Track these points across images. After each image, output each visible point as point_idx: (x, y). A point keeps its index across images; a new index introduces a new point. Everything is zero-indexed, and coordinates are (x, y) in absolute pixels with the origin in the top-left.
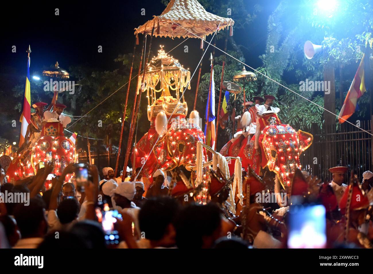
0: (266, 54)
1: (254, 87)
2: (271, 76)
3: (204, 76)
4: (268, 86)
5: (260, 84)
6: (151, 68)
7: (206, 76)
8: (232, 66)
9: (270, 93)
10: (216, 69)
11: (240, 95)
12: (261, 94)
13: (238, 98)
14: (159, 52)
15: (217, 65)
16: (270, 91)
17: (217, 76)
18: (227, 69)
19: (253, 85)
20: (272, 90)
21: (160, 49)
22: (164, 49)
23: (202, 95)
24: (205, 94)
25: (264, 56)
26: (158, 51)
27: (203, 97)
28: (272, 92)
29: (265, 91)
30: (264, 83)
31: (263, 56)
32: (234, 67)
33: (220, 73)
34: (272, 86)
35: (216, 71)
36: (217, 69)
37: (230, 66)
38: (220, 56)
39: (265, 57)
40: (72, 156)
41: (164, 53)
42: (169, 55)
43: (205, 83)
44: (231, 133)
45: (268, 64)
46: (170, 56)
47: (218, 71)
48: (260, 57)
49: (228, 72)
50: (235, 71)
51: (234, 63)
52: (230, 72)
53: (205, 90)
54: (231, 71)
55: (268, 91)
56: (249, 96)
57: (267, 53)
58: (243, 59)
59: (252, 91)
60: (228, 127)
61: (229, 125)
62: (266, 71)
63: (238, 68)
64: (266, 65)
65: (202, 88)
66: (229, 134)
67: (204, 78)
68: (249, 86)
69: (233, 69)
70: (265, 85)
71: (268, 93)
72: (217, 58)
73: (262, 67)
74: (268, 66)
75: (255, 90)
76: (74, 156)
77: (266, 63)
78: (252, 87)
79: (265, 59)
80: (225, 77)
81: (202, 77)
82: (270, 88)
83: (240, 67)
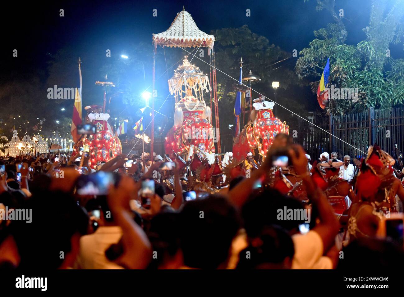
0: (369, 26)
1: (357, 62)
2: (375, 50)
3: (302, 51)
4: (372, 61)
5: (363, 59)
6: (177, 74)
7: (304, 52)
8: (333, 41)
9: (375, 69)
10: (314, 43)
11: (341, 72)
12: (365, 70)
13: (339, 75)
14: (184, 62)
15: (316, 39)
16: (374, 66)
17: (316, 52)
18: (328, 43)
19: (356, 60)
20: (377, 65)
21: (185, 59)
22: (188, 58)
23: (301, 72)
24: (303, 71)
25: (368, 28)
26: (183, 60)
27: (301, 74)
28: (377, 67)
29: (369, 67)
30: (368, 58)
31: (366, 28)
32: (335, 41)
33: (320, 48)
34: (376, 61)
35: (315, 46)
36: (316, 43)
37: (330, 40)
38: (320, 29)
39: (369, 30)
40: (112, 145)
41: (188, 62)
42: (191, 64)
43: (303, 60)
44: (332, 113)
45: (372, 37)
46: (193, 64)
47: (318, 46)
48: (363, 29)
49: (328, 47)
50: (336, 46)
51: (335, 37)
52: (331, 47)
53: (303, 67)
54: (332, 45)
55: (372, 67)
56: (352, 73)
57: (371, 25)
58: (345, 32)
59: (354, 67)
60: (329, 107)
61: (330, 104)
62: (369, 45)
63: (340, 42)
64: (369, 38)
65: (299, 65)
66: (330, 114)
67: (302, 54)
68: (351, 62)
69: (334, 43)
70: (369, 61)
71: (372, 69)
72: (316, 31)
73: (365, 41)
74: (372, 39)
75: (358, 66)
76: (113, 145)
77: (370, 36)
78: (354, 63)
79: (368, 32)
80: (324, 53)
81: (300, 53)
82: (375, 63)
83: (342, 41)
